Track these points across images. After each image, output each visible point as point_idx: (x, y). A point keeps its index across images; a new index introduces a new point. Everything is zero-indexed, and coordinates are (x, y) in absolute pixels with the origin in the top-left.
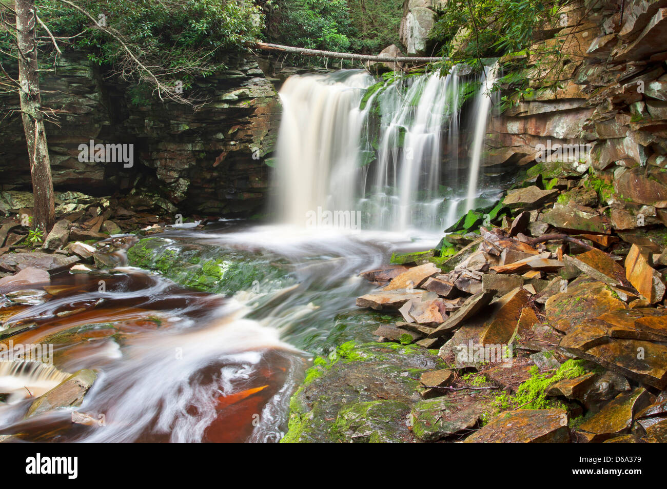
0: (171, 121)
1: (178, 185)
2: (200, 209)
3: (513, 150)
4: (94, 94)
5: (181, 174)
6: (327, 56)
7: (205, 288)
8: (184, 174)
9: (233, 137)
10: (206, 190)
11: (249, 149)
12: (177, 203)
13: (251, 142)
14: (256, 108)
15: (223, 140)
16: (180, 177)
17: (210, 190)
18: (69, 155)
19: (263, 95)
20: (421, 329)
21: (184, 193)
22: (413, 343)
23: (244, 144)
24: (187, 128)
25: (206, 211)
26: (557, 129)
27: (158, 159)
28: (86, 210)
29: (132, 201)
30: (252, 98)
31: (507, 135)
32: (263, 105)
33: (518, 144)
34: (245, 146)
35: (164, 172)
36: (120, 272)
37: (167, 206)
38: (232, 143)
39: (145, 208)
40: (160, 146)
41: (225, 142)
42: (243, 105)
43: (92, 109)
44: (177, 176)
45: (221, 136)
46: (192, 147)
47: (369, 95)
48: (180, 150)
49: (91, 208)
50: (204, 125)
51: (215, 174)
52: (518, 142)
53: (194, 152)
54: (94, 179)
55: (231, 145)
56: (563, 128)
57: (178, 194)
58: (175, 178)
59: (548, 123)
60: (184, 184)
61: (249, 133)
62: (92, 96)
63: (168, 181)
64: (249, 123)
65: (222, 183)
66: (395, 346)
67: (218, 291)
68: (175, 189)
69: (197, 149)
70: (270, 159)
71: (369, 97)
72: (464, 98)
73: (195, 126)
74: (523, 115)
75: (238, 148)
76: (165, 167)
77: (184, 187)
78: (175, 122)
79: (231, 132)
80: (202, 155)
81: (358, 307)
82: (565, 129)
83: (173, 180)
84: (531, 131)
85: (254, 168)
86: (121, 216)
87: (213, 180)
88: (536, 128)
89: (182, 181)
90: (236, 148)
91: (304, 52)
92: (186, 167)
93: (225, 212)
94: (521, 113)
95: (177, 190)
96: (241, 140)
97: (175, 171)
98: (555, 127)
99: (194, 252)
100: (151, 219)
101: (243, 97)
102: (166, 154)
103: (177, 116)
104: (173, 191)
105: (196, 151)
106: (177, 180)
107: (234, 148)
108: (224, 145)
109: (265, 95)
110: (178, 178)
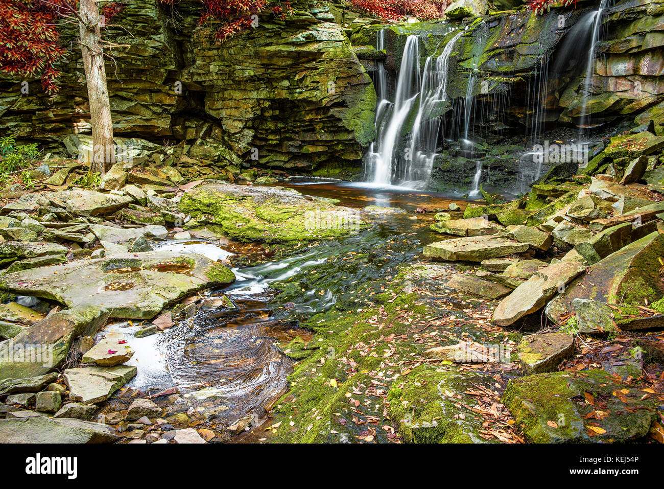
0: (236, 66)
1: (242, 135)
3: (617, 96)
4: (160, 36)
5: (246, 124)
8: (249, 124)
9: (299, 84)
10: (270, 142)
11: (316, 97)
12: (241, 154)
13: (317, 89)
14: (324, 53)
15: (288, 88)
16: (245, 127)
17: (274, 142)
18: (136, 100)
19: (333, 39)
21: (248, 144)
23: (311, 92)
24: (252, 73)
27: (223, 108)
28: (150, 156)
29: (196, 151)
30: (320, 41)
32: (332, 50)
33: (624, 89)
34: (311, 94)
35: (229, 122)
37: (231, 157)
38: (298, 91)
40: (226, 94)
41: (291, 90)
42: (313, 47)
43: (157, 52)
44: (241, 125)
45: (286, 83)
46: (257, 94)
48: (245, 99)
50: (270, 71)
52: (624, 86)
53: (258, 100)
54: (159, 127)
55: (297, 93)
57: (242, 145)
58: (240, 128)
60: (248, 135)
61: (317, 79)
62: (157, 38)
63: (234, 132)
64: (316, 68)
65: (287, 135)
68: (238, 141)
69: (262, 97)
70: (338, 110)
73: (260, 72)
74: (634, 51)
75: (304, 97)
76: (230, 117)
77: (248, 137)
78: (241, 67)
79: (297, 78)
80: (267, 104)
83: (238, 131)
85: (320, 119)
87: (277, 131)
88: (650, 66)
89: (246, 132)
90: (302, 96)
92: (251, 116)
94: (632, 48)
95: (241, 141)
96: (307, 87)
97: (240, 121)
101: (310, 40)
102: (231, 103)
103: (242, 61)
104: (238, 143)
105: (261, 99)
106: (242, 131)
107: (300, 95)
108: (289, 93)
109: (335, 39)
110: (243, 129)
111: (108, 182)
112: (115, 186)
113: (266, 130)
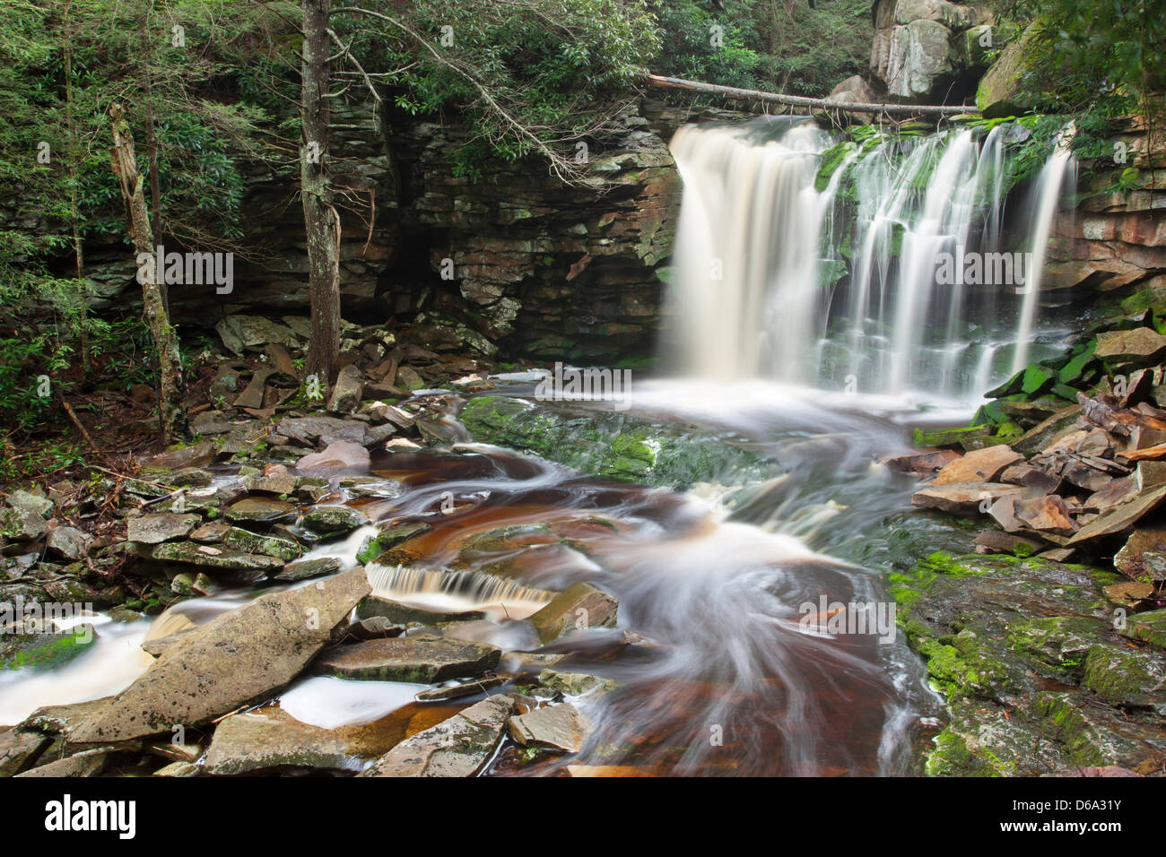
0: (502, 204)
1: (499, 308)
2: (531, 349)
3: (1092, 266)
4: (381, 158)
5: (507, 290)
6: (767, 100)
7: (631, 478)
8: (512, 291)
9: (605, 232)
10: (546, 318)
11: (634, 253)
12: (495, 338)
13: (637, 241)
14: (646, 185)
15: (584, 236)
16: (504, 295)
17: (552, 319)
19: (658, 164)
20: (1046, 536)
21: (510, 322)
22: (1033, 555)
23: (626, 245)
24: (528, 215)
25: (542, 353)
27: (464, 265)
28: (360, 348)
29: (424, 335)
30: (642, 169)
31: (1083, 241)
32: (657, 180)
33: (1101, 257)
34: (627, 248)
35: (475, 286)
36: (472, 452)
37: (481, 344)
38: (604, 242)
39: (450, 347)
40: (473, 244)
41: (590, 240)
42: (628, 180)
43: (376, 183)
44: (498, 293)
45: (582, 229)
46: (532, 246)
47: (832, 166)
48: (508, 252)
49: (368, 345)
50: (555, 211)
51: (565, 292)
52: (1100, 253)
53: (534, 255)
54: (358, 297)
55: (602, 245)
57: (500, 324)
58: (495, 297)
59: (1161, 225)
60: (511, 307)
61: (636, 226)
62: (377, 161)
63: (483, 302)
64: (634, 209)
65: (575, 308)
66: (1012, 559)
67: (657, 483)
68: (493, 317)
69: (542, 250)
70: (663, 269)
71: (833, 170)
72: (1012, 180)
73: (542, 212)
74: (1114, 210)
75: (615, 251)
76: (478, 278)
77: (510, 312)
78: (508, 205)
79: (602, 223)
80: (549, 261)
81: (915, 508)
83: (491, 301)
84: (1128, 237)
85: (635, 284)
86: (419, 359)
87: (561, 301)
88: (1137, 232)
89: (506, 302)
90: (611, 250)
91: (727, 93)
92: (518, 279)
93: (574, 355)
94: (1113, 207)
95: (498, 317)
96: (619, 237)
97: (494, 285)
99: (583, 421)
100: (463, 365)
101: (628, 167)
102: (482, 258)
103: (511, 196)
104: (491, 320)
105: (537, 254)
106: (498, 301)
107: (608, 249)
108: (587, 244)
109: (661, 164)
110: (500, 298)
111: (342, 402)
112: (352, 407)
113: (540, 300)
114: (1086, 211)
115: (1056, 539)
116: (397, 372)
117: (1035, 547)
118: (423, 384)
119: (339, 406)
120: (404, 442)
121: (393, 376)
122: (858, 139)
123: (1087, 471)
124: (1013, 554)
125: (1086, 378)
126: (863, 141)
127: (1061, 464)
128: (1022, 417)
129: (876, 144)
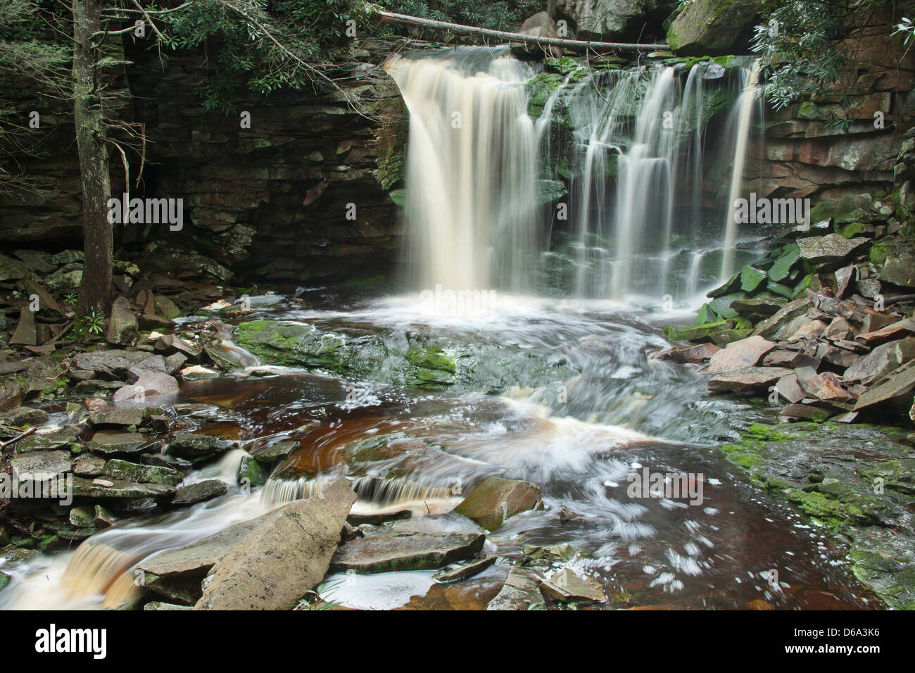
0: (241, 134)
1: (232, 234)
2: (262, 273)
3: (776, 182)
4: (124, 91)
5: (242, 217)
8: (248, 218)
9: (341, 159)
10: (278, 242)
11: (372, 178)
12: (231, 264)
13: (375, 166)
15: (320, 163)
16: (239, 221)
17: (285, 243)
19: (390, 94)
20: (836, 404)
21: (245, 247)
22: (826, 420)
23: (364, 171)
24: (268, 144)
25: (273, 276)
26: (846, 158)
27: (196, 193)
30: (378, 99)
31: (767, 162)
32: (390, 109)
33: (782, 175)
34: (365, 174)
35: (207, 214)
37: (216, 270)
38: (342, 168)
39: (191, 274)
40: (205, 172)
41: (328, 166)
44: (232, 220)
45: (319, 157)
46: (270, 173)
48: (242, 180)
50: (293, 139)
51: (299, 217)
52: (781, 172)
53: (271, 183)
55: (340, 172)
56: (854, 156)
57: (236, 250)
58: (228, 223)
59: (831, 149)
60: (246, 234)
61: (372, 152)
62: (120, 93)
63: (217, 229)
64: (372, 137)
65: (308, 231)
68: (227, 243)
69: (279, 177)
70: (396, 192)
71: (546, 99)
72: (712, 110)
73: (280, 142)
74: (794, 136)
75: (354, 177)
76: (211, 206)
77: (245, 237)
79: (340, 151)
80: (286, 188)
81: (711, 392)
82: (858, 158)
83: (224, 228)
84: (806, 157)
86: (169, 288)
87: (295, 226)
88: (813, 155)
89: (241, 229)
90: (350, 176)
92: (254, 205)
93: (305, 276)
94: (793, 134)
95: (232, 244)
96: (357, 163)
97: (227, 212)
98: (843, 155)
100: (209, 292)
101: (367, 98)
102: (215, 186)
104: (225, 246)
105: (275, 181)
106: (232, 228)
107: (346, 175)
108: (323, 171)
109: (393, 94)
110: (234, 225)
111: (124, 334)
112: (132, 338)
113: (274, 225)
114: (774, 138)
115: (842, 405)
116: (155, 302)
117: (826, 413)
118: (178, 312)
119: (122, 338)
120: (198, 369)
121: (153, 305)
122: (564, 71)
123: (839, 351)
124: (811, 420)
125: (793, 277)
126: (568, 73)
127: (815, 348)
128: (752, 312)
129: (581, 75)
